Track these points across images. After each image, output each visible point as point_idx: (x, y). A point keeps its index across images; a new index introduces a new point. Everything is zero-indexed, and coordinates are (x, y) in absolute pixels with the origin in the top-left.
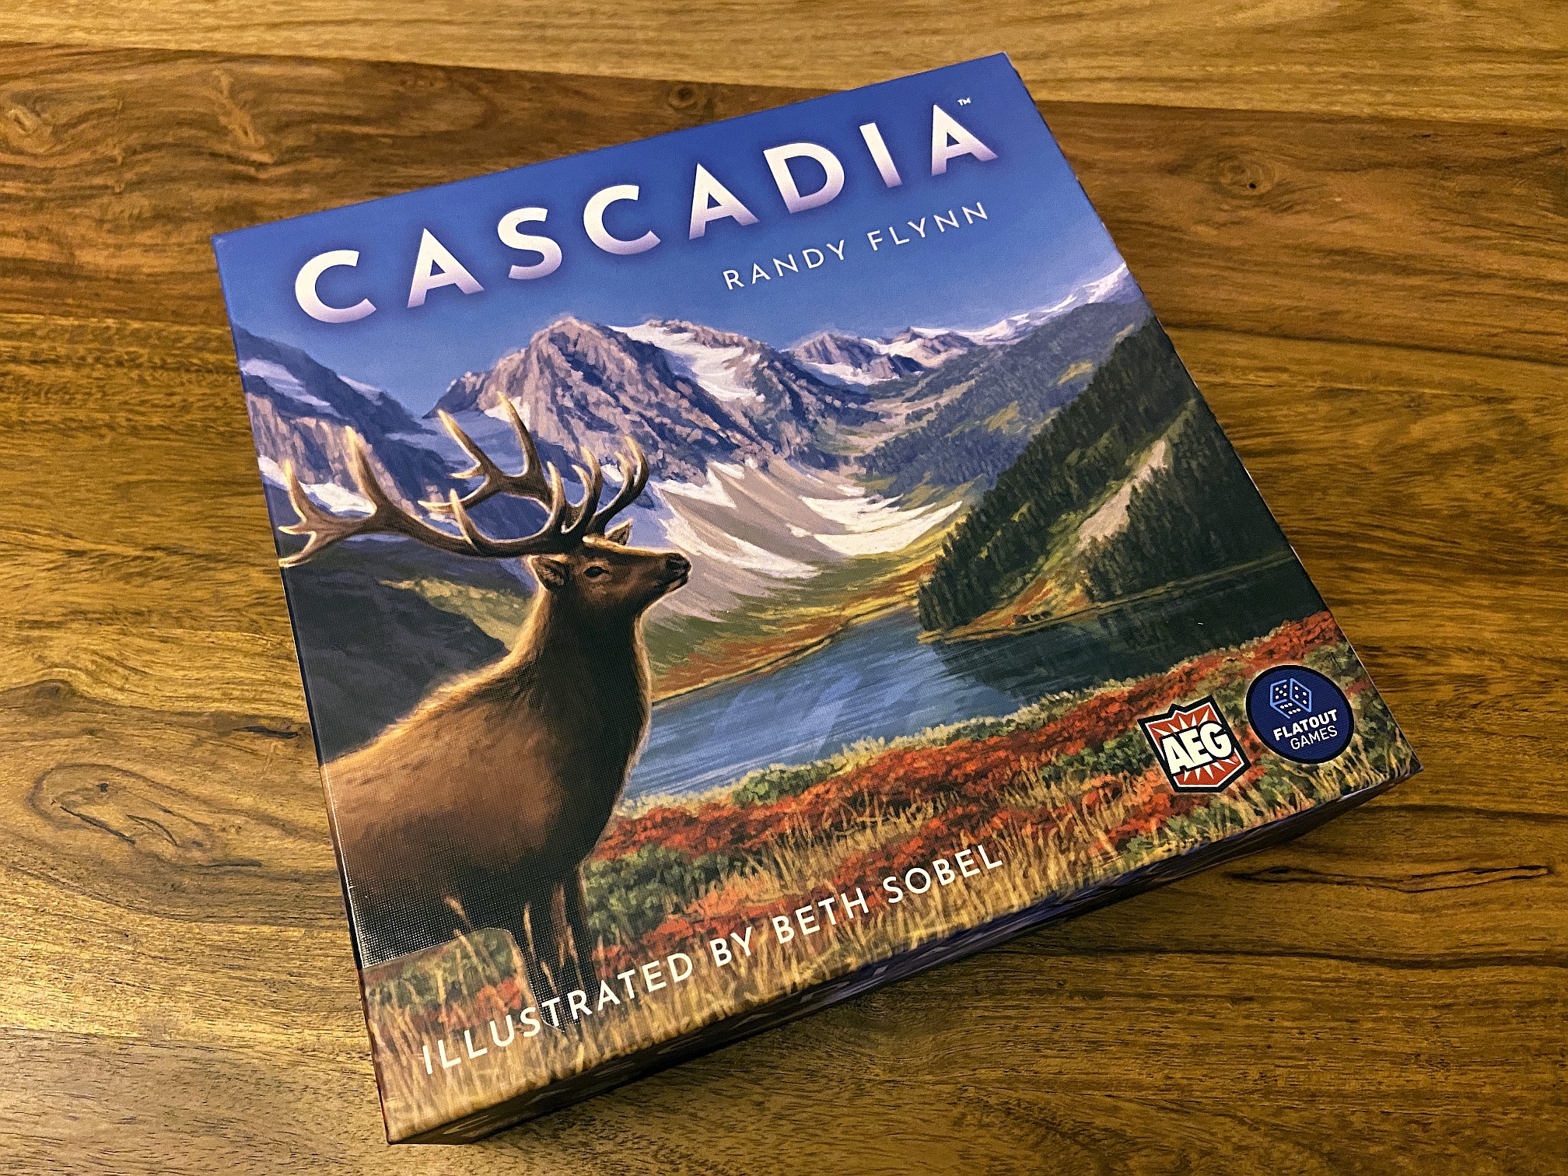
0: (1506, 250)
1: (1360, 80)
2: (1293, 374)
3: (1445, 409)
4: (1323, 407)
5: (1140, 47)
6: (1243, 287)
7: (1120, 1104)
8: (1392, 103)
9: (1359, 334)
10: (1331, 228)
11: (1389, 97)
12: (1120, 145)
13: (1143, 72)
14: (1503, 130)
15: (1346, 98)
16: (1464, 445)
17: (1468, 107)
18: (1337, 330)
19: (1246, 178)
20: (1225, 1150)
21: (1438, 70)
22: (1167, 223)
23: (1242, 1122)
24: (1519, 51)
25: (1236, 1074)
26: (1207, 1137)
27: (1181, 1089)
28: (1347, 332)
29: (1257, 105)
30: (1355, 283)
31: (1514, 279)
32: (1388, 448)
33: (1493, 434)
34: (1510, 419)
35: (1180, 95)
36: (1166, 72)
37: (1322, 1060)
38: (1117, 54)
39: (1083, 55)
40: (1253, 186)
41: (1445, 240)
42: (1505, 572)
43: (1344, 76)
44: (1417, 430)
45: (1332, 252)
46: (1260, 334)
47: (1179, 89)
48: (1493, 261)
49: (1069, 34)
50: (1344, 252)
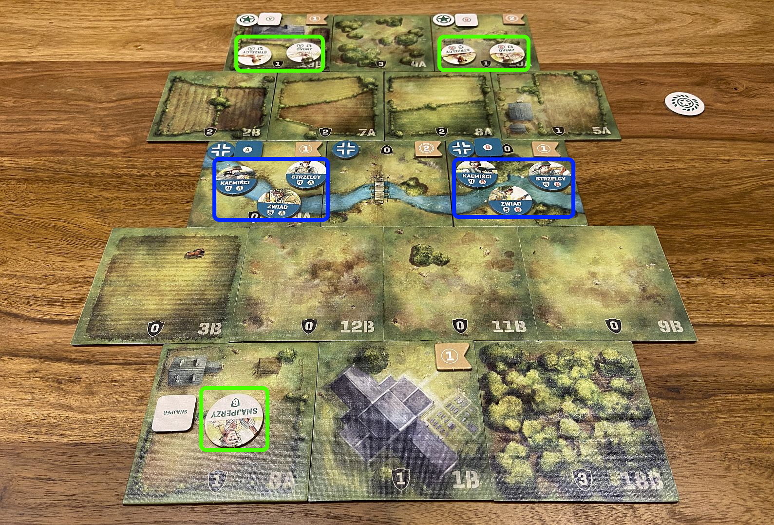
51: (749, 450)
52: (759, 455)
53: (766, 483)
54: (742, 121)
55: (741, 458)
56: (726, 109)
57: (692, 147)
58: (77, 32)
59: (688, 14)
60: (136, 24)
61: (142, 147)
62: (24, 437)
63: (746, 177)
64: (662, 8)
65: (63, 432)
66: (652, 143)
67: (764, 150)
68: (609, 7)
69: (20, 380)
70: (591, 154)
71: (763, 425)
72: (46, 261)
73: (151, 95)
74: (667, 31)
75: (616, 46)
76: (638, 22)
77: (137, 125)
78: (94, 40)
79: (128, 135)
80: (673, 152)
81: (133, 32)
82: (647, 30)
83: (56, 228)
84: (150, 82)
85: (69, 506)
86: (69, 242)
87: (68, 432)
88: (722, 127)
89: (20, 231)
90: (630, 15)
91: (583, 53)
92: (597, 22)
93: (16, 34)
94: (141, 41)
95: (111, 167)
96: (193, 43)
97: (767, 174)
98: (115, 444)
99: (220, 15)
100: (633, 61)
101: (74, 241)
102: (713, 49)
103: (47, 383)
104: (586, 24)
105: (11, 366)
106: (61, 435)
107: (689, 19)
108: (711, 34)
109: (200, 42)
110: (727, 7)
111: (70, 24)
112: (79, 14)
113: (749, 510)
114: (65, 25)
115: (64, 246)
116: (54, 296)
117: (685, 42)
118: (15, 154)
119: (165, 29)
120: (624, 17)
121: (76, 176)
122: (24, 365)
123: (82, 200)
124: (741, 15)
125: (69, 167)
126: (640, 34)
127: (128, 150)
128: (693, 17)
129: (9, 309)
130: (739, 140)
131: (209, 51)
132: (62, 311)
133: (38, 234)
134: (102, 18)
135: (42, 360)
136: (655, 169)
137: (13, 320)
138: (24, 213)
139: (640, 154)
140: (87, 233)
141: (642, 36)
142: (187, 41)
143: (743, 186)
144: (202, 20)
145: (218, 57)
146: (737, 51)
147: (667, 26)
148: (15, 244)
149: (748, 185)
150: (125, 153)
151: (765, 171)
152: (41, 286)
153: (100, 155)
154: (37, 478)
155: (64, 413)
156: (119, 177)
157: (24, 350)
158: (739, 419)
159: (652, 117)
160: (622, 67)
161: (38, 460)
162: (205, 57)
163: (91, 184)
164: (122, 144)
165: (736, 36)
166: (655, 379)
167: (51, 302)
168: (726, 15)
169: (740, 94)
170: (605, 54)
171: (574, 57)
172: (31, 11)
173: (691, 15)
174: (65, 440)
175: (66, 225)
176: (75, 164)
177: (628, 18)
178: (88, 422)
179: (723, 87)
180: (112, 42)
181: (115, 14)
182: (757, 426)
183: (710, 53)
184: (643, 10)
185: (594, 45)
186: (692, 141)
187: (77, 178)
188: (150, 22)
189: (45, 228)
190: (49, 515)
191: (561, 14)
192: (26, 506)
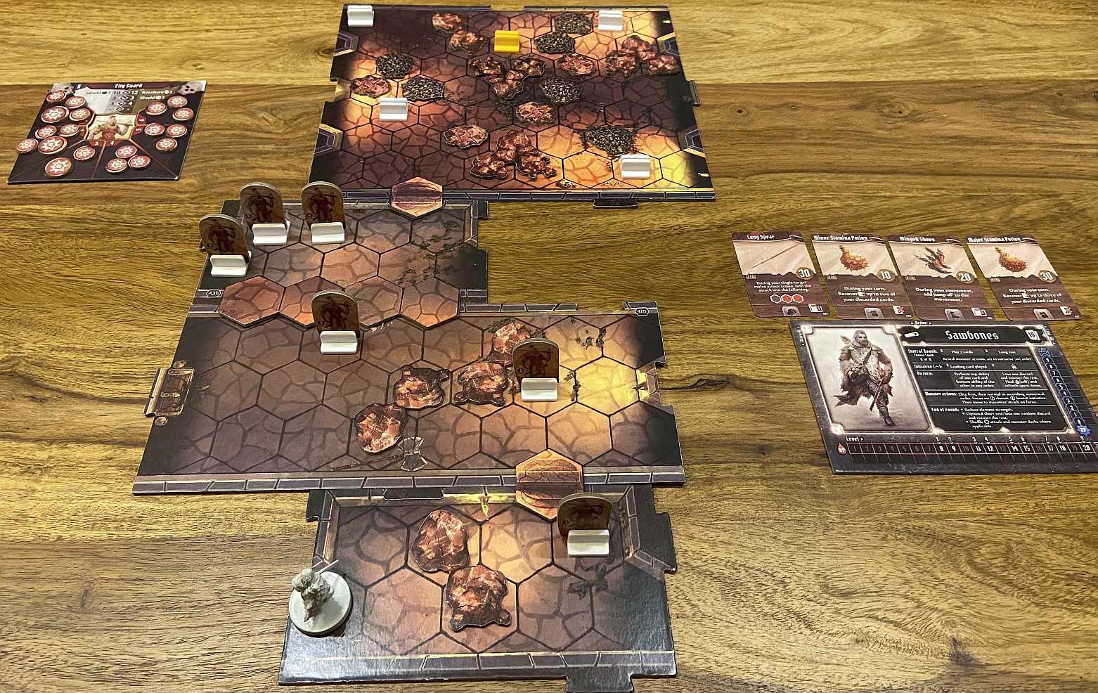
0: (1036, 132)
1: (939, 65)
2: (948, 190)
3: (1028, 201)
4: (968, 204)
5: (826, 59)
6: (911, 154)
7: (968, 524)
8: (957, 74)
9: (975, 171)
10: (946, 127)
11: (956, 71)
12: (828, 99)
13: (831, 69)
14: (1017, 81)
15: (935, 73)
16: (1043, 215)
17: (997, 73)
18: (963, 170)
19: (896, 109)
20: (1028, 540)
21: (977, 59)
22: (862, 130)
23: (1033, 527)
24: (1014, 48)
25: (1023, 505)
26: (1018, 535)
27: (996, 514)
28: (969, 171)
29: (892, 79)
30: (965, 150)
31: (1044, 144)
32: (1006, 219)
33: (1056, 210)
34: (1062, 203)
35: (851, 77)
36: (840, 68)
37: (1064, 495)
38: (814, 62)
39: (798, 63)
40: (900, 112)
41: (1004, 129)
42: (1083, 269)
43: (931, 64)
44: (1018, 211)
45: (949, 138)
46: (926, 174)
47: (850, 74)
48: (1031, 137)
49: (789, 55)
50: (956, 137)
51: (907, 519)
52: (918, 523)
53: (926, 553)
54: (906, 151)
55: (899, 528)
56: (889, 137)
57: (849, 183)
58: (118, 47)
59: (849, 21)
60: (192, 37)
61: (213, 190)
62: (103, 534)
63: (908, 216)
64: (819, 15)
65: (149, 527)
66: (805, 178)
67: (931, 184)
68: (756, 15)
69: (91, 469)
70: (737, 192)
71: (922, 491)
72: (109, 331)
73: (219, 127)
74: (822, 43)
75: (764, 63)
76: (790, 32)
77: (205, 164)
78: (141, 57)
79: (195, 176)
80: (828, 189)
81: (188, 47)
82: (801, 42)
83: (118, 291)
84: (215, 110)
85: (163, 608)
86: (135, 308)
87: (154, 527)
88: (883, 158)
89: (74, 296)
90: (781, 24)
91: (726, 71)
92: (742, 33)
93: (40, 48)
94: (200, 59)
95: (178, 215)
96: (266, 60)
97: (932, 213)
98: (209, 537)
99: (295, 25)
100: (783, 80)
101: (141, 307)
102: (876, 65)
103: (124, 472)
104: (729, 36)
105: (79, 454)
106: (147, 530)
107: (849, 27)
108: (875, 46)
109: (274, 59)
110: (895, 11)
111: (108, 36)
112: (119, 23)
113: (907, 582)
114: (102, 38)
115: (130, 312)
116: (123, 371)
117: (843, 57)
118: (57, 201)
119: (230, 44)
120: (774, 26)
121: (135, 227)
122: (96, 452)
123: (146, 257)
124: (910, 22)
125: (126, 217)
126: (791, 47)
127: (196, 194)
128: (854, 25)
129: (70, 388)
130: (902, 173)
131: (286, 71)
132: (134, 388)
133: (96, 298)
134: (149, 29)
135: (116, 446)
136: (808, 209)
137: (76, 400)
138: (76, 274)
139: (791, 192)
140: (156, 296)
141: (793, 50)
142: (256, 58)
143: (906, 226)
144: (275, 32)
145: (298, 79)
146: (903, 66)
147: (823, 37)
148: (68, 311)
149: (911, 225)
150: (193, 199)
151: (930, 208)
152: (106, 360)
153: (162, 201)
154: (123, 579)
155: (148, 505)
156: (188, 228)
157: (94, 436)
158: (898, 486)
159: (805, 147)
160: (771, 87)
161: (123, 559)
162: (281, 78)
163: (155, 237)
164: (188, 188)
165: (904, 48)
166: (807, 444)
167: (120, 378)
168: (892, 22)
169: (906, 118)
170: (751, 73)
171: (716, 76)
172: (56, 18)
173: (852, 22)
174: (152, 535)
175: (130, 287)
176: (133, 212)
177: (778, 28)
178: (177, 514)
179: (886, 110)
180: (165, 60)
181: (164, 24)
182: (917, 493)
183: (873, 69)
184: (796, 18)
185: (739, 61)
186: (850, 175)
187: (137, 230)
188: (209, 34)
189: (104, 291)
190: (141, 619)
191: (699, 24)
192: (112, 610)
